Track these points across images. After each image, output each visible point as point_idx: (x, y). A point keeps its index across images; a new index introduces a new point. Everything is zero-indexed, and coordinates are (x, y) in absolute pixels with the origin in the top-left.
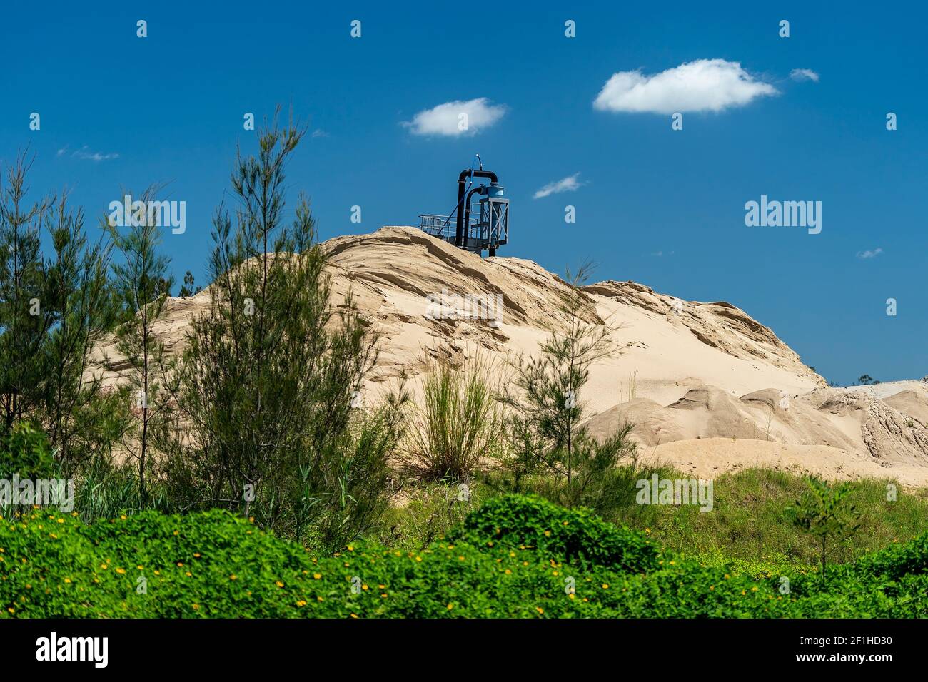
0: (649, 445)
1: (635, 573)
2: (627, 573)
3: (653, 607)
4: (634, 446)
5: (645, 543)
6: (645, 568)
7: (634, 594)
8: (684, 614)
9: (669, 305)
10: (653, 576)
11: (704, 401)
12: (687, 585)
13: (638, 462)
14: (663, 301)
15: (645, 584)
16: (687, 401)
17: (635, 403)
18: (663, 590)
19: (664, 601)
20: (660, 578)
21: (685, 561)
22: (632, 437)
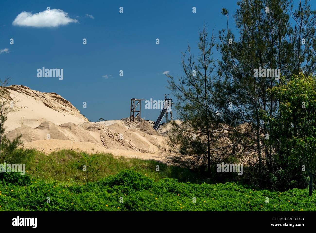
0: (28, 142)
1: (22, 186)
2: (20, 186)
3: (29, 198)
4: (23, 142)
5: (26, 176)
6: (26, 184)
7: (22, 193)
8: (39, 200)
9: (35, 94)
10: (29, 187)
11: (47, 126)
12: (41, 190)
13: (24, 147)
14: (33, 92)
15: (26, 190)
16: (41, 126)
17: (23, 127)
18: (32, 192)
19: (33, 195)
20: (31, 187)
21: (40, 182)
22: (22, 139)
